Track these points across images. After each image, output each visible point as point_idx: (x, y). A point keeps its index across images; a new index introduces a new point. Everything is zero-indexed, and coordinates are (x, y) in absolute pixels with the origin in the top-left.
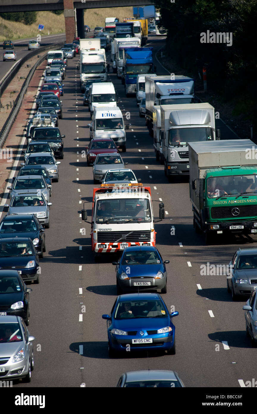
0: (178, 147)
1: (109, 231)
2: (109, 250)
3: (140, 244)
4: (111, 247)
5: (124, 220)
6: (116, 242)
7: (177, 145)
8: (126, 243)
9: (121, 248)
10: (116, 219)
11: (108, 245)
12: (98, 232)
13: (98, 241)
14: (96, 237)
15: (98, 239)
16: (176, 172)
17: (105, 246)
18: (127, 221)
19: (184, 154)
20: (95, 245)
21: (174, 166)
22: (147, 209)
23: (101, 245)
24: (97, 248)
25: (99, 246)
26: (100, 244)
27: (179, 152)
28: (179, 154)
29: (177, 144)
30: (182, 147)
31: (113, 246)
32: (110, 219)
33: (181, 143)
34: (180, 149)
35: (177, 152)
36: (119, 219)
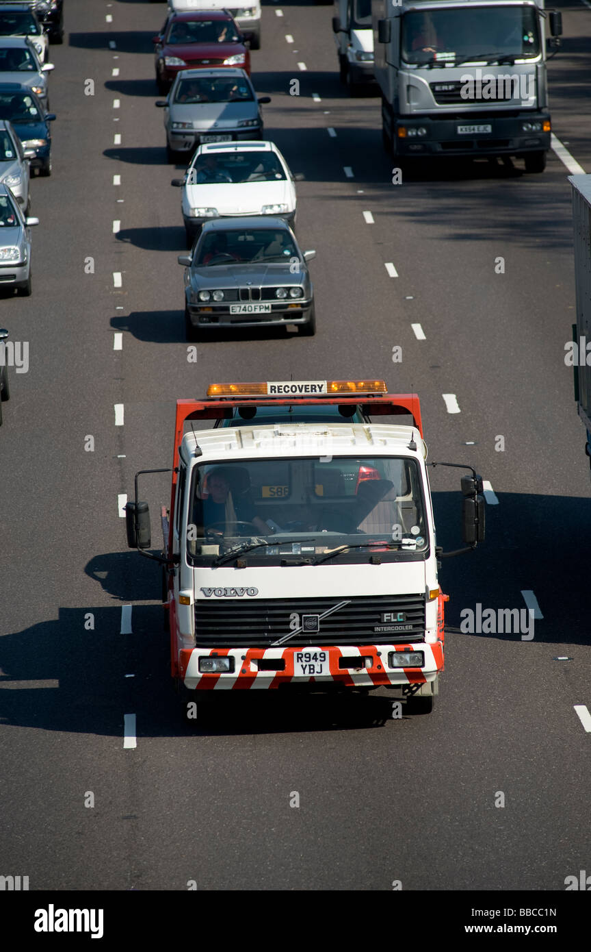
0: (431, 68)
1: (246, 597)
2: (246, 680)
3: (379, 654)
4: (253, 667)
5: (312, 549)
6: (275, 644)
7: (427, 63)
8: (318, 650)
9: (298, 671)
10: (277, 544)
11: (243, 658)
12: (199, 601)
13: (198, 639)
14: (188, 622)
15: (197, 631)
16: (424, 145)
17: (227, 662)
18: (323, 555)
19: (448, 91)
20: (186, 657)
21: (417, 127)
22: (408, 493)
23: (213, 656)
24: (194, 671)
25: (202, 661)
26: (207, 652)
27: (433, 85)
28: (433, 90)
29: (427, 59)
30: (443, 67)
31: (265, 665)
32: (253, 548)
33: (440, 56)
34: (437, 75)
35: (427, 84)
36: (287, 544)
